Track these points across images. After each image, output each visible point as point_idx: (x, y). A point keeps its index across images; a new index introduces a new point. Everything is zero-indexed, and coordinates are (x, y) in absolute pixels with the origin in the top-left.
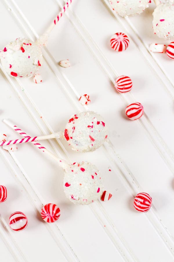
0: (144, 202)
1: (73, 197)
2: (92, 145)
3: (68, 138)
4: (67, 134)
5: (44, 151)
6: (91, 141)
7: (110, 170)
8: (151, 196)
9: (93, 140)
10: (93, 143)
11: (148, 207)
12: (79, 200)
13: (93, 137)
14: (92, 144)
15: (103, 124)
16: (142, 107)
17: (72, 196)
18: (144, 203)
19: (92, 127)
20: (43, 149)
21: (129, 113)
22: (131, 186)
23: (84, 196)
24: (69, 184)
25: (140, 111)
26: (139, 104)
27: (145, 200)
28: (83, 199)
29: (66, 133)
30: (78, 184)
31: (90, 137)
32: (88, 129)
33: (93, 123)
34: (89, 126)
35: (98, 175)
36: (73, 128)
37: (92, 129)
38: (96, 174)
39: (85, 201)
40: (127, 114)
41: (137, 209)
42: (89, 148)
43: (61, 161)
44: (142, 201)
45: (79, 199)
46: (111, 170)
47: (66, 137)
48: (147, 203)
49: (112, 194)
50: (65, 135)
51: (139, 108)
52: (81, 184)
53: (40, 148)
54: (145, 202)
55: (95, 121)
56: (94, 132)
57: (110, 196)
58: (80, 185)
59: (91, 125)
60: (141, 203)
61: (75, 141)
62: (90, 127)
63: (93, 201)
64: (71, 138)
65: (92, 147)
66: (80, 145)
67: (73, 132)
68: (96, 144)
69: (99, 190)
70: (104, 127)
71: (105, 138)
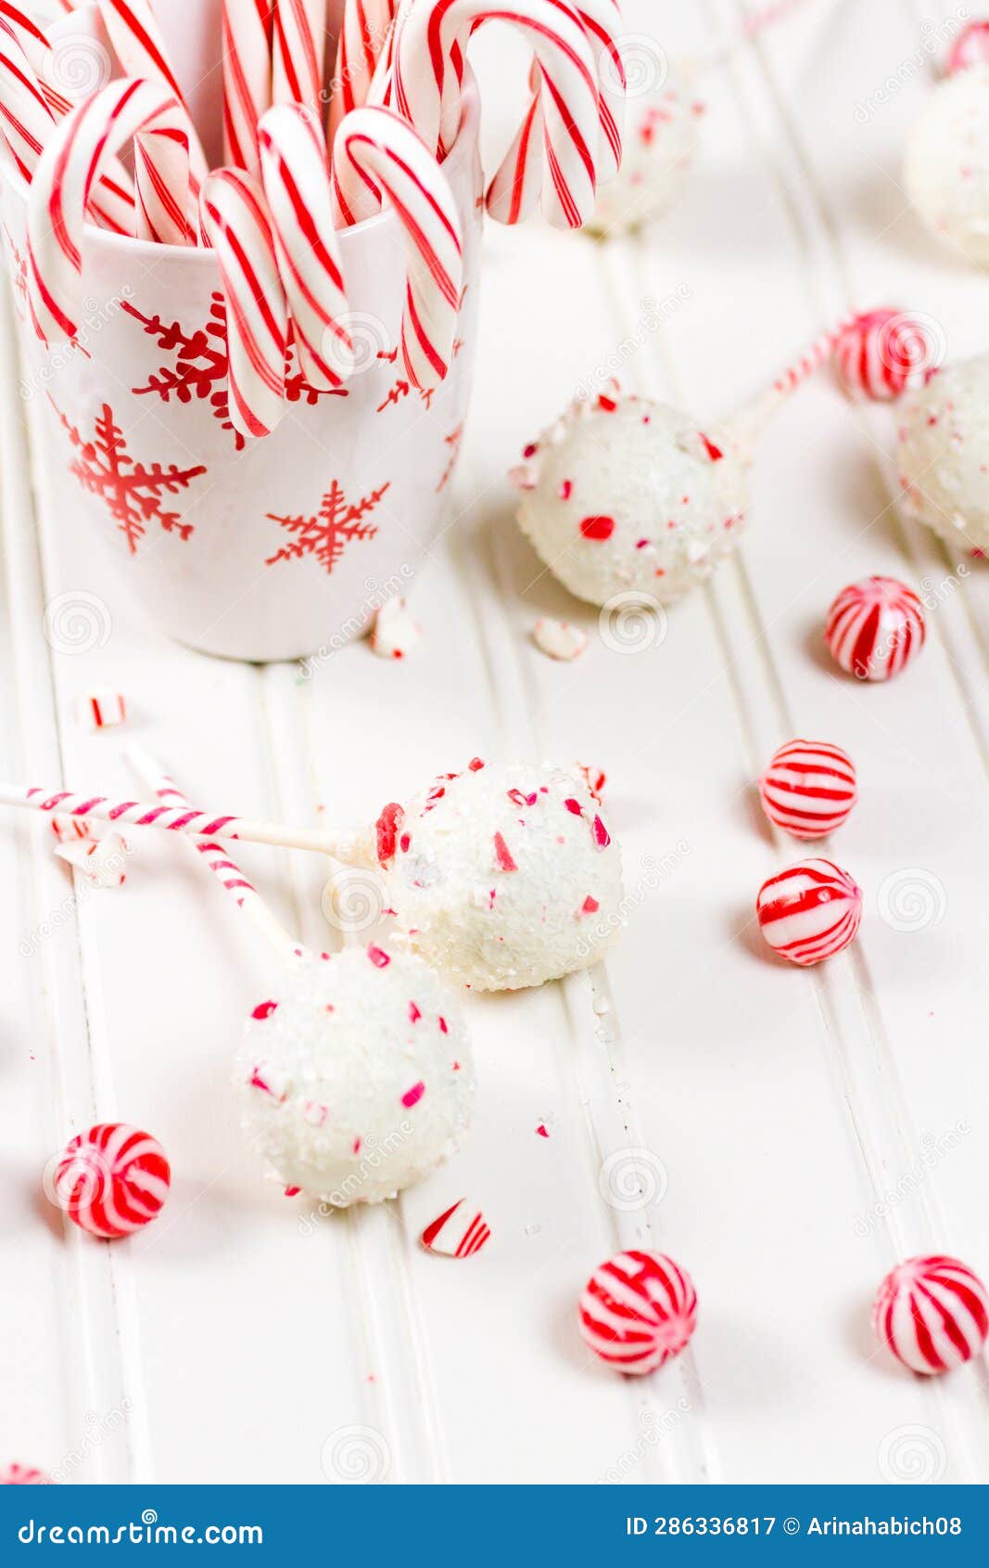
2: (493, 895)
3: (385, 848)
4: (394, 825)
5: (241, 902)
6: (497, 864)
7: (542, 1131)
9: (505, 861)
10: (503, 885)
12: (287, 1105)
13: (514, 852)
14: (492, 888)
15: (602, 835)
16: (855, 890)
19: (532, 801)
20: (239, 892)
23: (319, 1078)
25: (835, 895)
28: (311, 1097)
29: (392, 819)
30: (321, 1002)
31: (499, 841)
32: (506, 801)
33: (544, 789)
34: (514, 792)
35: (450, 1037)
37: (526, 812)
38: (443, 1027)
39: (314, 1114)
40: (759, 902)
43: (298, 952)
45: (284, 1098)
46: (549, 1133)
47: (380, 834)
49: (489, 1227)
50: (379, 824)
51: (833, 880)
52: (330, 1008)
53: (230, 885)
56: (531, 830)
57: (477, 1233)
58: (324, 1011)
59: (530, 791)
61: (415, 859)
62: (520, 798)
63: (357, 1147)
64: (406, 841)
65: (487, 908)
66: (429, 885)
67: (430, 808)
68: (512, 902)
69: (411, 1098)
70: (600, 847)
71: (582, 907)
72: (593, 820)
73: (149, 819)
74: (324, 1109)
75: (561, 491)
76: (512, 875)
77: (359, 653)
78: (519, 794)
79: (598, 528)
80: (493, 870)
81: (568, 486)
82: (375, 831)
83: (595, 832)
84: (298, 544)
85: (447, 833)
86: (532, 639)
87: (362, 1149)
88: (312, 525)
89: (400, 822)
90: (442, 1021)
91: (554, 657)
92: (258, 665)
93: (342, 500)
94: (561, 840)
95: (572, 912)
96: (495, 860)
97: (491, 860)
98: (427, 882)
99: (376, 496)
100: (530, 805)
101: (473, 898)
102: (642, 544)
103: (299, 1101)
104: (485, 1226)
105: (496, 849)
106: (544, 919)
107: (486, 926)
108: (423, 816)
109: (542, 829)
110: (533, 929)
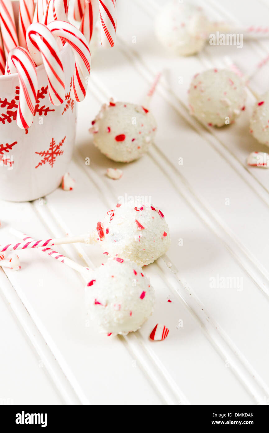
2: (140, 237)
3: (102, 234)
4: (102, 228)
5: (62, 261)
7: (169, 301)
9: (140, 226)
10: (142, 234)
12: (107, 307)
13: (142, 224)
15: (162, 215)
20: (61, 259)
23: (115, 297)
28: (114, 303)
29: (100, 226)
30: (109, 276)
31: (137, 221)
32: (135, 211)
33: (143, 206)
35: (145, 278)
37: (141, 213)
38: (143, 276)
39: (117, 308)
45: (106, 305)
47: (98, 231)
52: (113, 277)
53: (56, 258)
56: (144, 217)
57: (166, 333)
58: (111, 278)
59: (140, 207)
61: (112, 235)
64: (107, 231)
65: (139, 242)
67: (111, 220)
68: (145, 238)
69: (143, 296)
70: (162, 218)
71: (163, 235)
72: (158, 211)
73: (26, 246)
74: (120, 305)
75: (108, 130)
76: (143, 230)
77: (60, 191)
78: (137, 208)
79: (120, 138)
80: (138, 230)
81: (109, 129)
82: (96, 231)
83: (160, 214)
84: (44, 160)
85: (121, 224)
86: (107, 176)
87: (132, 314)
88: (48, 153)
89: (103, 226)
90: (141, 274)
91: (114, 179)
92: (31, 202)
93: (55, 144)
94: (153, 218)
95: (161, 237)
96: (137, 227)
98: (118, 240)
99: (63, 141)
100: (142, 210)
101: (134, 240)
102: (133, 140)
103: (111, 305)
104: (167, 329)
105: (137, 224)
106: (154, 241)
107: (139, 247)
108: (110, 222)
109: (146, 216)
110: (152, 245)
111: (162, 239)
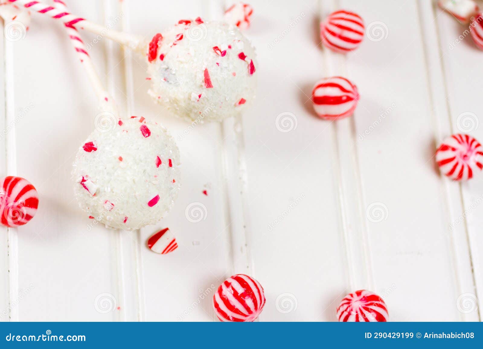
0: (244, 295)
1: (85, 181)
2: (200, 96)
3: (153, 55)
4: (157, 46)
5: (82, 61)
6: (203, 84)
7: (205, 192)
8: (267, 293)
9: (208, 82)
10: (205, 92)
11: (246, 316)
12: (95, 198)
13: (212, 79)
14: (200, 93)
15: (252, 69)
16: (358, 95)
17: (85, 179)
18: (240, 298)
19: (224, 54)
20: (82, 55)
21: (321, 92)
22: (232, 253)
23: (112, 191)
24: (95, 146)
25: (349, 99)
26: (354, 87)
27: (248, 292)
28: (107, 198)
29: (157, 42)
30: (117, 154)
31: (206, 73)
32: (212, 53)
33: (230, 47)
34: (216, 48)
35: (172, 168)
36: (178, 35)
37: (220, 59)
38: (170, 165)
39: (108, 206)
40: (313, 93)
41: (217, 305)
42: (189, 99)
43: (106, 99)
44: (240, 290)
45: (95, 195)
46: (208, 193)
47: (150, 49)
48: (249, 302)
49: (178, 244)
50: (150, 44)
51: (349, 92)
52: (121, 159)
53: (77, 50)
54: (246, 297)
55: (239, 48)
56: (222, 69)
57: (172, 246)
58: (118, 160)
59: (223, 48)
60: (235, 294)
61: (165, 67)
62: (218, 52)
63: (125, 221)
64: (162, 57)
65: (196, 101)
66: (171, 83)
67: (175, 44)
68: (208, 100)
69: (153, 202)
70: (250, 75)
71: (238, 102)
72: (249, 62)
73: (44, 11)
74: (113, 205)
76: (210, 89)
78: (218, 50)
80: (201, 86)
82: (148, 47)
83: (250, 68)
85: (182, 63)
87: (127, 222)
89: (160, 44)
90: (170, 161)
94: (234, 74)
95: (233, 104)
96: (203, 81)
97: (201, 81)
98: (170, 82)
100: (223, 56)
101: (191, 97)
104: (176, 244)
105: (204, 78)
106: (221, 107)
107: (194, 107)
108: (171, 47)
109: (226, 67)
110: (215, 111)
111: (235, 105)
